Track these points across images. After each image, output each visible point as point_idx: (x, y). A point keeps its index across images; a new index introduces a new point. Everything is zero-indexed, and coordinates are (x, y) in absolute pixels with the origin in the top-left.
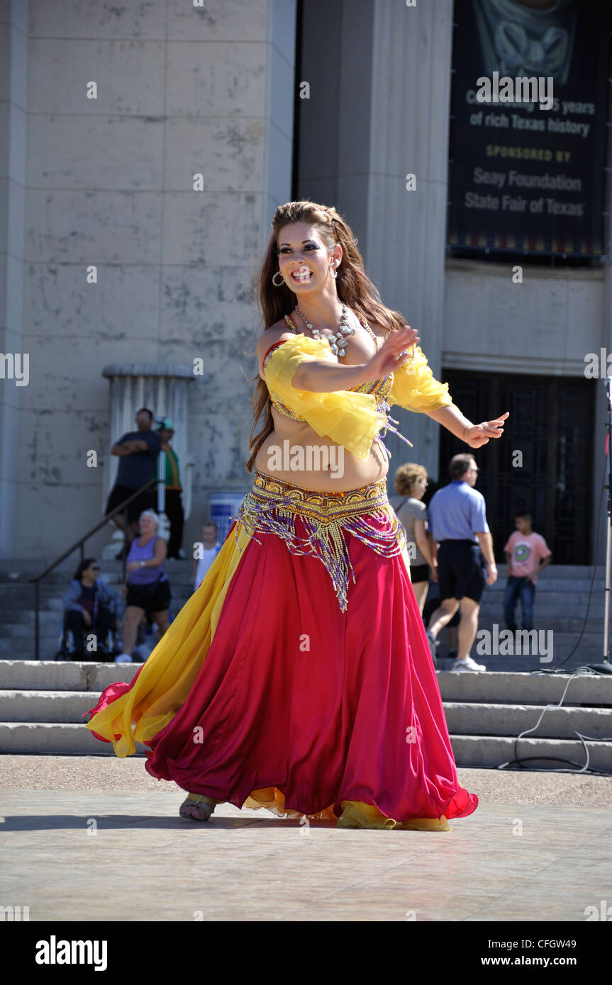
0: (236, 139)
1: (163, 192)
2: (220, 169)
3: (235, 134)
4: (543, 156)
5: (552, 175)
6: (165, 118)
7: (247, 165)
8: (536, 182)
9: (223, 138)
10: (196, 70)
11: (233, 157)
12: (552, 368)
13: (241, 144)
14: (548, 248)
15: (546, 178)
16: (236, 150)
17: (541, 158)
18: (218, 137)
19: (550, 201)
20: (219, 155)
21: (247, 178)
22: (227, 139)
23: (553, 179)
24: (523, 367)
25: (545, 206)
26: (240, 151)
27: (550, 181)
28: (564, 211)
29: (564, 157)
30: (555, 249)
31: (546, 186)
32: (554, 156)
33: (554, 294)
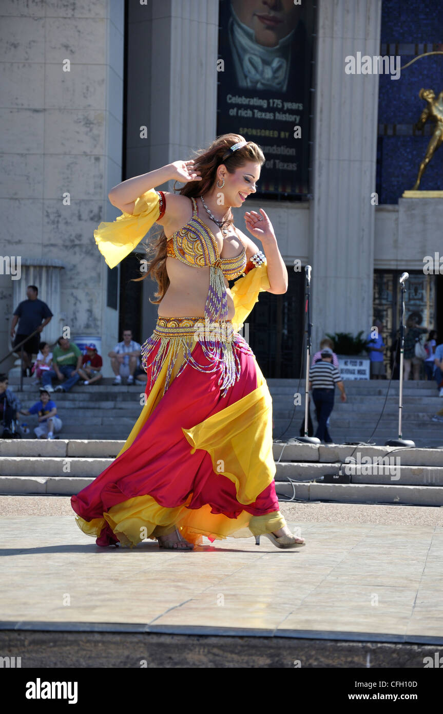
0: (88, 123)
1: (44, 154)
2: (79, 141)
3: (88, 120)
4: (273, 134)
5: (279, 146)
6: (45, 110)
7: (95, 138)
8: (269, 150)
9: (80, 122)
10: (63, 81)
11: (87, 134)
13: (91, 126)
14: (276, 189)
15: (275, 147)
16: (89, 129)
17: (271, 136)
18: (78, 122)
19: (277, 161)
20: (78, 133)
21: (95, 146)
22: (82, 123)
23: (279, 148)
25: (275, 164)
26: (91, 130)
27: (277, 150)
28: (285, 167)
29: (285, 136)
30: (280, 190)
31: (274, 152)
32: (279, 134)
33: (280, 217)
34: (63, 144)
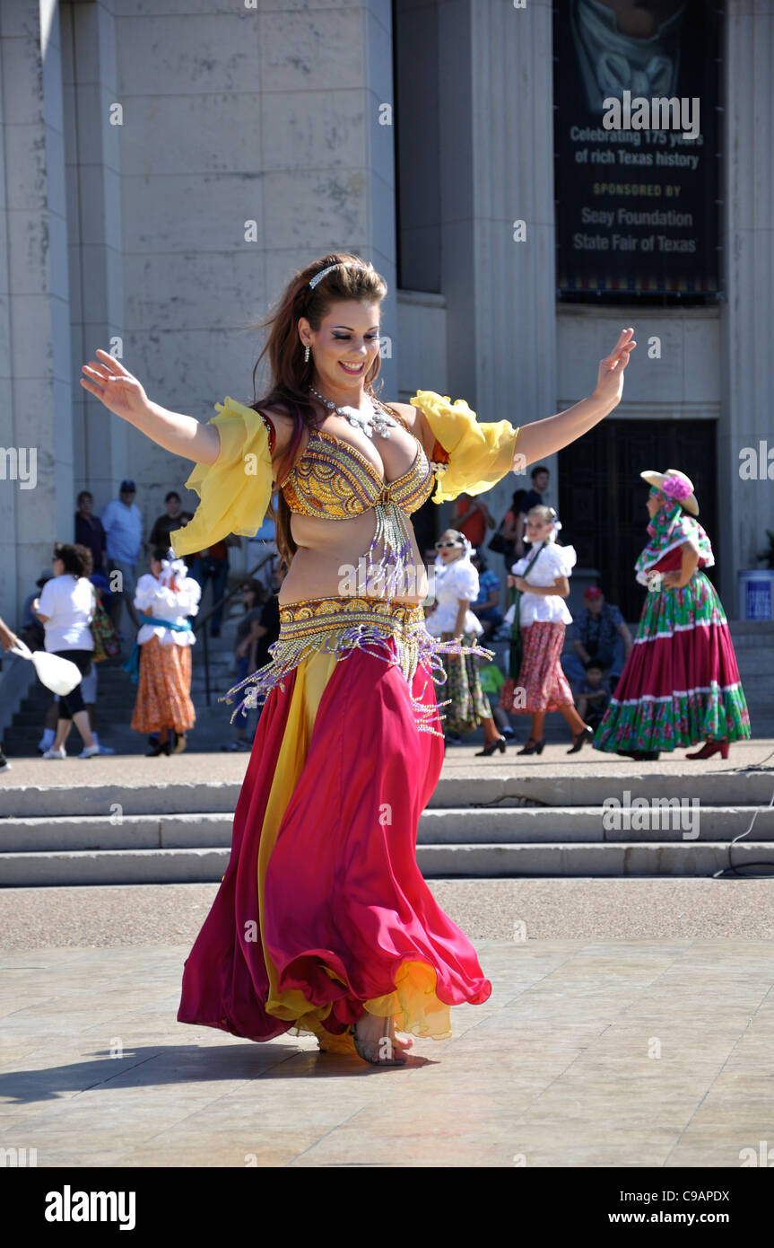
0: (337, 192)
1: (265, 251)
2: (322, 224)
3: (336, 186)
4: (653, 192)
5: (663, 211)
6: (262, 174)
7: (350, 218)
8: (646, 219)
9: (324, 191)
10: (293, 122)
11: (335, 211)
12: (672, 412)
13: (343, 196)
14: (661, 287)
15: (656, 214)
16: (338, 203)
17: (649, 194)
18: (318, 191)
19: (661, 238)
20: (320, 210)
21: (351, 232)
22: (329, 192)
23: (664, 215)
24: (642, 412)
25: (657, 244)
26: (342, 204)
27: (660, 217)
28: (676, 248)
29: (674, 191)
30: (668, 288)
31: (657, 223)
32: (663, 191)
33: (669, 335)
34: (296, 231)
